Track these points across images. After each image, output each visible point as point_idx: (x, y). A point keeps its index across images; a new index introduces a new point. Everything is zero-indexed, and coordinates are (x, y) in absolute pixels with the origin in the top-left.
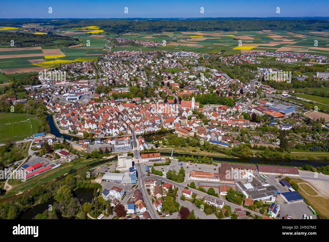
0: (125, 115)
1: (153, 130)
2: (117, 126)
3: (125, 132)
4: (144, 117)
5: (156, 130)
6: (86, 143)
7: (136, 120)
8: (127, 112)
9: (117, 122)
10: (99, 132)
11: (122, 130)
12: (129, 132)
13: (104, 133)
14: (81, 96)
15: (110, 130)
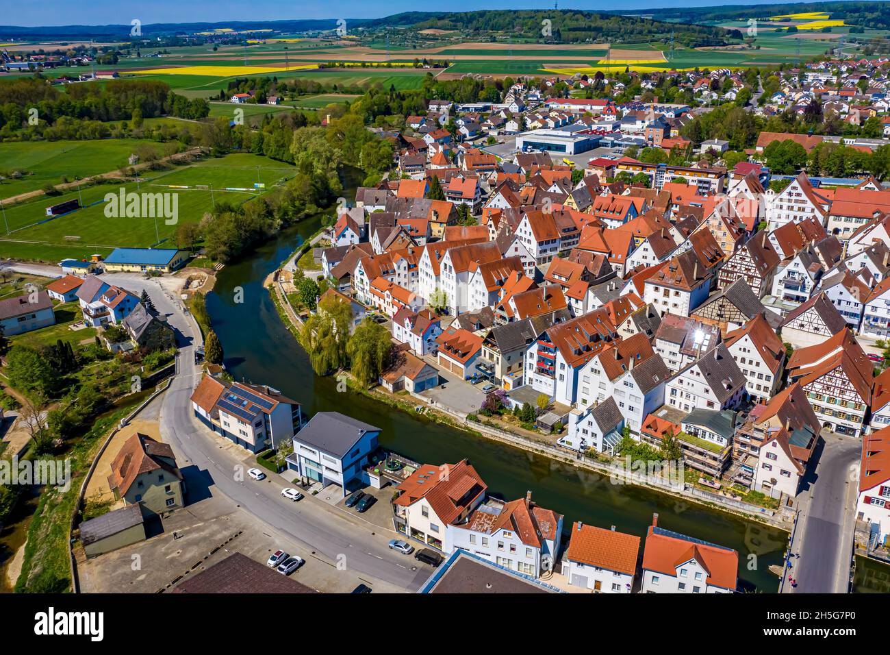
0: (797, 266)
2: (665, 349)
3: (716, 441)
6: (233, 424)
8: (834, 250)
9: (678, 304)
10: (464, 355)
11: (690, 403)
12: (769, 461)
13: (505, 378)
14: (600, 141)
15: (559, 371)
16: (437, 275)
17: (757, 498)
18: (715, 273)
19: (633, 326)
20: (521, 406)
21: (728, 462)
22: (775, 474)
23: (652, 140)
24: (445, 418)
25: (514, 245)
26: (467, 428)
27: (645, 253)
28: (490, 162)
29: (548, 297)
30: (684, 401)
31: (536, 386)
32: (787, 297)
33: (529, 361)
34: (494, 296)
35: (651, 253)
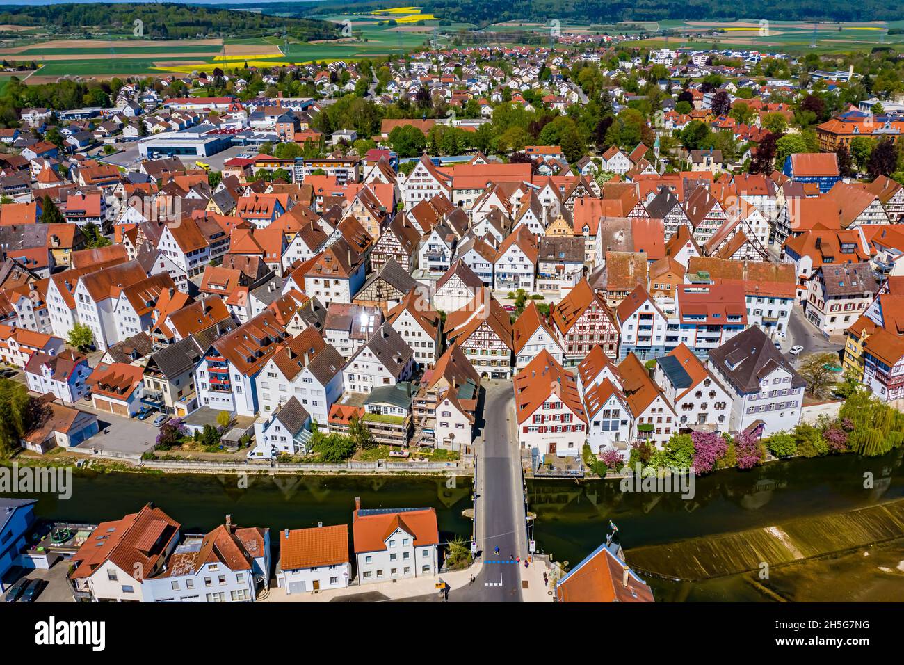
0: (435, 239)
1: (747, 421)
2: (336, 338)
3: (397, 413)
4: (616, 267)
5: (780, 424)
7: (529, 290)
9: (339, 292)
10: (124, 391)
11: (369, 384)
12: (445, 419)
13: (177, 404)
14: (232, 140)
15: (234, 384)
16: (73, 308)
17: (441, 455)
18: (368, 257)
19: (301, 322)
20: (201, 430)
21: (411, 431)
22: (452, 429)
23: (284, 135)
24: (115, 465)
25: (158, 261)
26: (144, 469)
27: (299, 248)
28: (112, 174)
29: (208, 309)
30: (363, 383)
31: (213, 405)
32: (433, 269)
33: (200, 380)
34: (146, 320)
35: (305, 247)
